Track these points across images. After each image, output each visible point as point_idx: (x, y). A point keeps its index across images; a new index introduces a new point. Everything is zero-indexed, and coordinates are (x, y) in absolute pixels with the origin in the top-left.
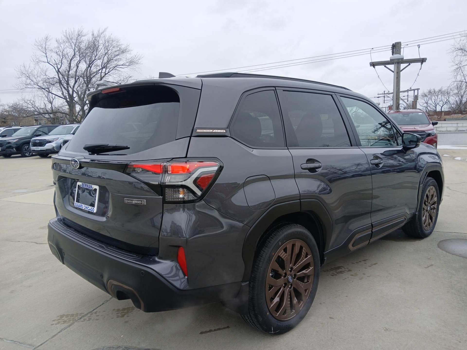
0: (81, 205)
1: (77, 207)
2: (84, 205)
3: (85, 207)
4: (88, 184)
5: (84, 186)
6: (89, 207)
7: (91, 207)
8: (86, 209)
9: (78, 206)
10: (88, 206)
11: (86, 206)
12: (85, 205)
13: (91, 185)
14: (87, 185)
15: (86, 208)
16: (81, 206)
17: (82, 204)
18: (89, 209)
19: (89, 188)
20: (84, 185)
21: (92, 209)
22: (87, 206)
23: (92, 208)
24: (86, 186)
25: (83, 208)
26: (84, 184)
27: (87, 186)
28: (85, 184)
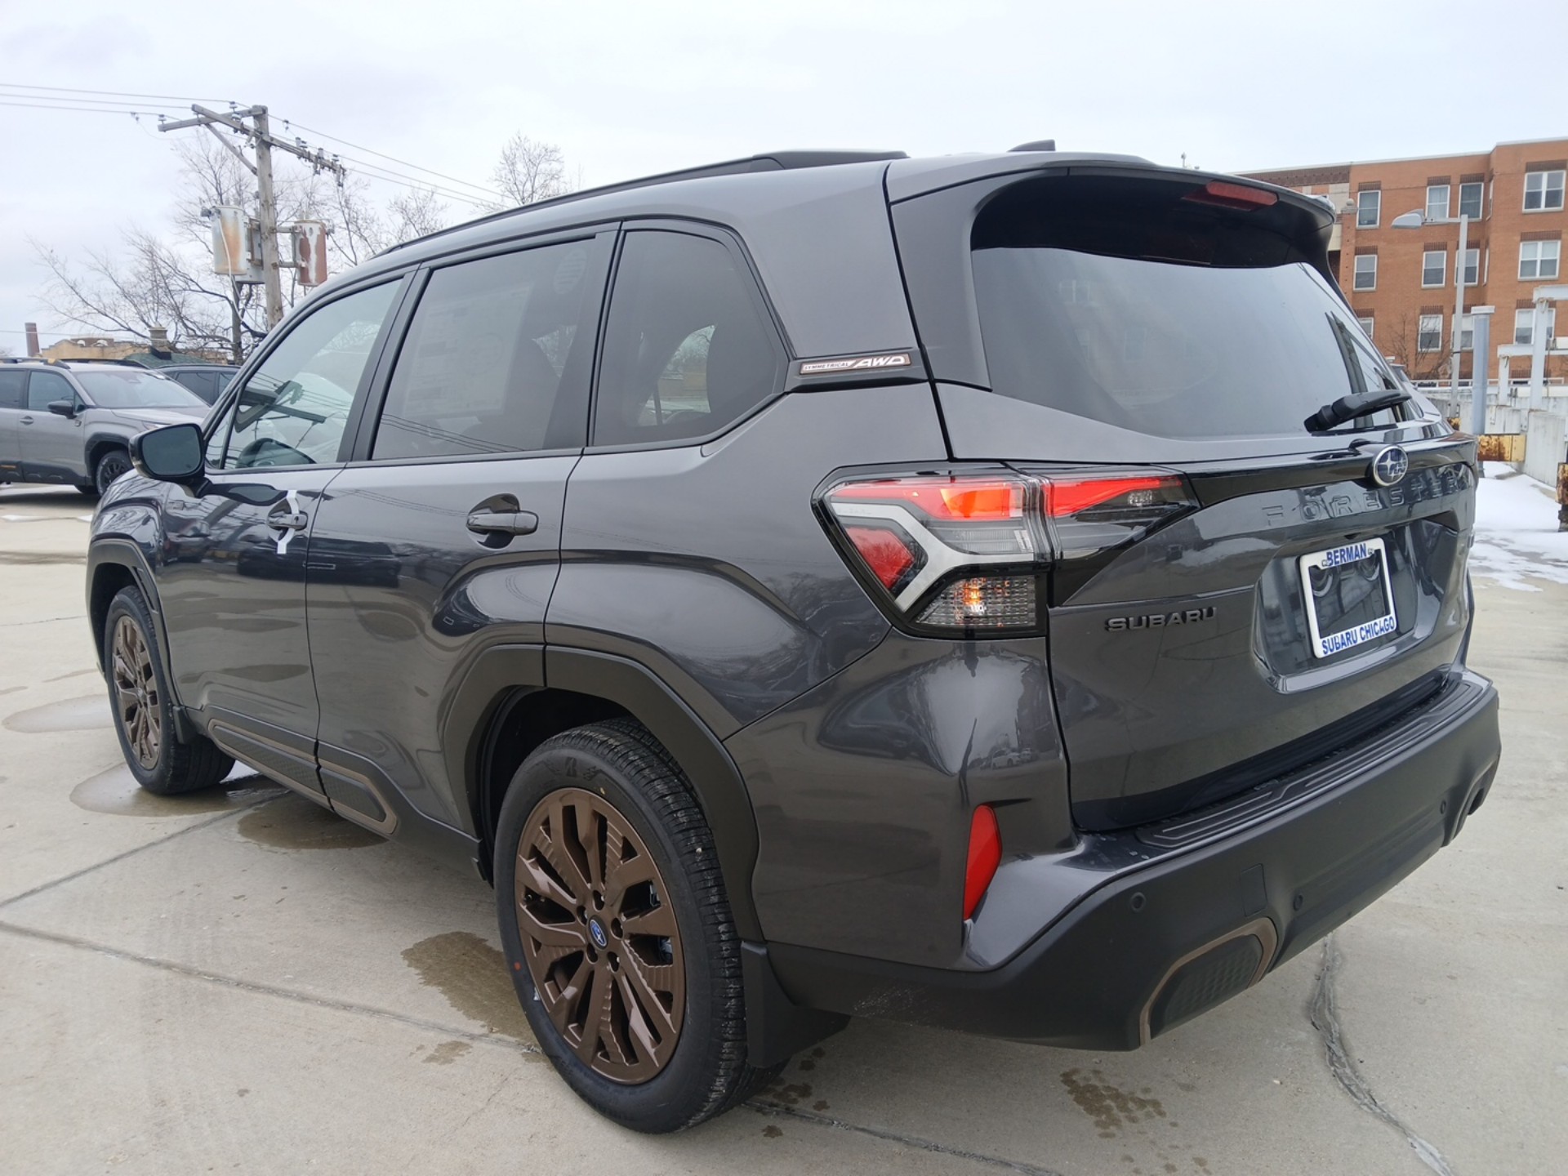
0: (1347, 634)
1: (1335, 651)
2: (1358, 628)
3: (1364, 633)
4: (1349, 546)
5: (1338, 559)
6: (1376, 624)
7: (1382, 619)
8: (1369, 638)
9: (1337, 648)
10: (1373, 622)
11: (1367, 624)
12: (1363, 626)
13: (1362, 543)
14: (1347, 549)
15: (1367, 631)
16: (1348, 639)
17: (1349, 631)
18: (1377, 628)
19: (1357, 559)
20: (1338, 554)
21: (1386, 623)
22: (1369, 623)
23: (1386, 620)
24: (1346, 556)
25: (1360, 641)
26: (1337, 552)
27: (1350, 556)
28: (1338, 549)
